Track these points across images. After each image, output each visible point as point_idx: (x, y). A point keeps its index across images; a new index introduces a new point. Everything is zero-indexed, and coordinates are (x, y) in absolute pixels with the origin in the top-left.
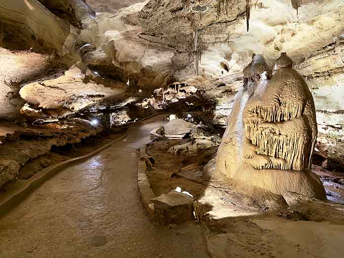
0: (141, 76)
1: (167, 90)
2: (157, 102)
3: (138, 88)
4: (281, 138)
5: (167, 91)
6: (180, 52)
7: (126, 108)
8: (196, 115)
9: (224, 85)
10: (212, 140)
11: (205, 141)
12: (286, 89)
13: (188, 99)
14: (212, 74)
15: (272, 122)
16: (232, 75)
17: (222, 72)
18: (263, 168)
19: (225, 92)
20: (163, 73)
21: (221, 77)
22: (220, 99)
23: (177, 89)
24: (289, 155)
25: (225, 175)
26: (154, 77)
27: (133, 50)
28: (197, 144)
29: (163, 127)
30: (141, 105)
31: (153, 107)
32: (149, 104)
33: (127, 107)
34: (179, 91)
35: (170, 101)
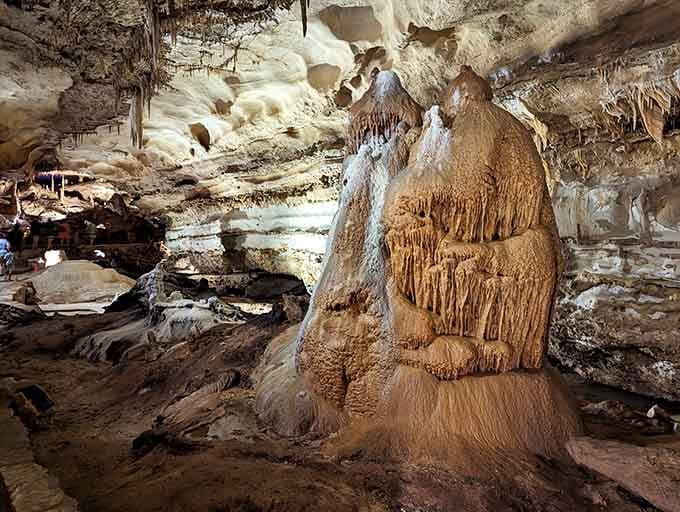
1: (27, 188)
6: (91, 81)
8: (116, 253)
9: (191, 181)
10: (212, 307)
11: (193, 313)
13: (89, 214)
14: (167, 155)
16: (217, 158)
17: (192, 151)
19: (195, 198)
20: (27, 136)
21: (187, 163)
22: (177, 215)
23: (57, 189)
28: (173, 324)
29: (30, 285)
34: (62, 193)
35: (39, 218)
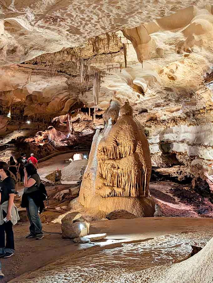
0: (27, 105)
1: (75, 116)
2: (59, 135)
3: (26, 118)
4: (119, 171)
5: (76, 118)
7: (11, 147)
12: (122, 133)
15: (113, 159)
17: (139, 96)
18: (108, 196)
21: (138, 102)
23: (92, 115)
24: (127, 185)
25: (83, 206)
26: (48, 104)
27: (13, 79)
30: (34, 141)
31: (52, 144)
32: (46, 138)
33: (11, 145)
34: (94, 117)
35: (81, 133)
